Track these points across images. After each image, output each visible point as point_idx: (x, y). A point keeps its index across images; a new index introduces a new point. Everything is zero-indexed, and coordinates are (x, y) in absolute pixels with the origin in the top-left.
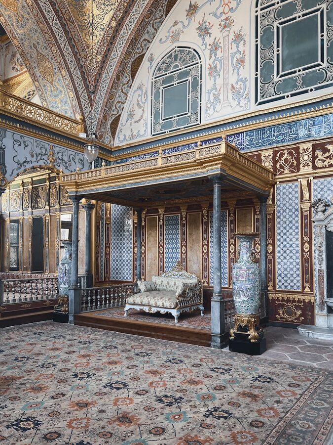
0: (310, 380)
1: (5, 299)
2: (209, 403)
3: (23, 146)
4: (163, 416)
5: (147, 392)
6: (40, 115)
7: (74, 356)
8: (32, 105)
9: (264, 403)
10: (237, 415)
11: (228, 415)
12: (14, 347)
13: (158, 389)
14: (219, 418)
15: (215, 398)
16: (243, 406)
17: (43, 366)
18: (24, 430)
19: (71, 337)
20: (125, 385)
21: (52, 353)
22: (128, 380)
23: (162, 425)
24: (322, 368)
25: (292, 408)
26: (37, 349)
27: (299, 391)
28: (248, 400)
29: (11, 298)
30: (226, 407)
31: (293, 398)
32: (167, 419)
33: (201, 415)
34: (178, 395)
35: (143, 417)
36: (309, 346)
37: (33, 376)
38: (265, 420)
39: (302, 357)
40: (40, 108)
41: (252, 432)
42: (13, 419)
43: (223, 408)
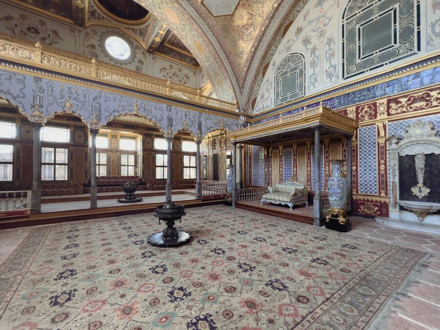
0: (384, 251)
1: (203, 193)
2: (314, 255)
3: (209, 120)
4: (287, 258)
5: (277, 245)
6: (217, 103)
7: (237, 223)
8: (213, 99)
9: (350, 260)
10: (332, 264)
11: (326, 263)
12: (208, 216)
13: (283, 244)
14: (320, 263)
15: (317, 253)
16: (335, 259)
17: (223, 226)
18: (218, 254)
19: (234, 214)
20: (264, 240)
21: (227, 221)
22: (265, 238)
23: (287, 262)
24: (394, 244)
25: (370, 265)
26: (219, 218)
27: (376, 257)
28: (339, 257)
29: (205, 193)
30: (324, 259)
31: (371, 260)
32: (289, 259)
33: (309, 261)
34: (295, 248)
35: (276, 257)
36: (383, 230)
37: (219, 230)
38: (351, 269)
39: (378, 236)
40: (217, 100)
41: (342, 274)
42: (213, 248)
43: (323, 259)
